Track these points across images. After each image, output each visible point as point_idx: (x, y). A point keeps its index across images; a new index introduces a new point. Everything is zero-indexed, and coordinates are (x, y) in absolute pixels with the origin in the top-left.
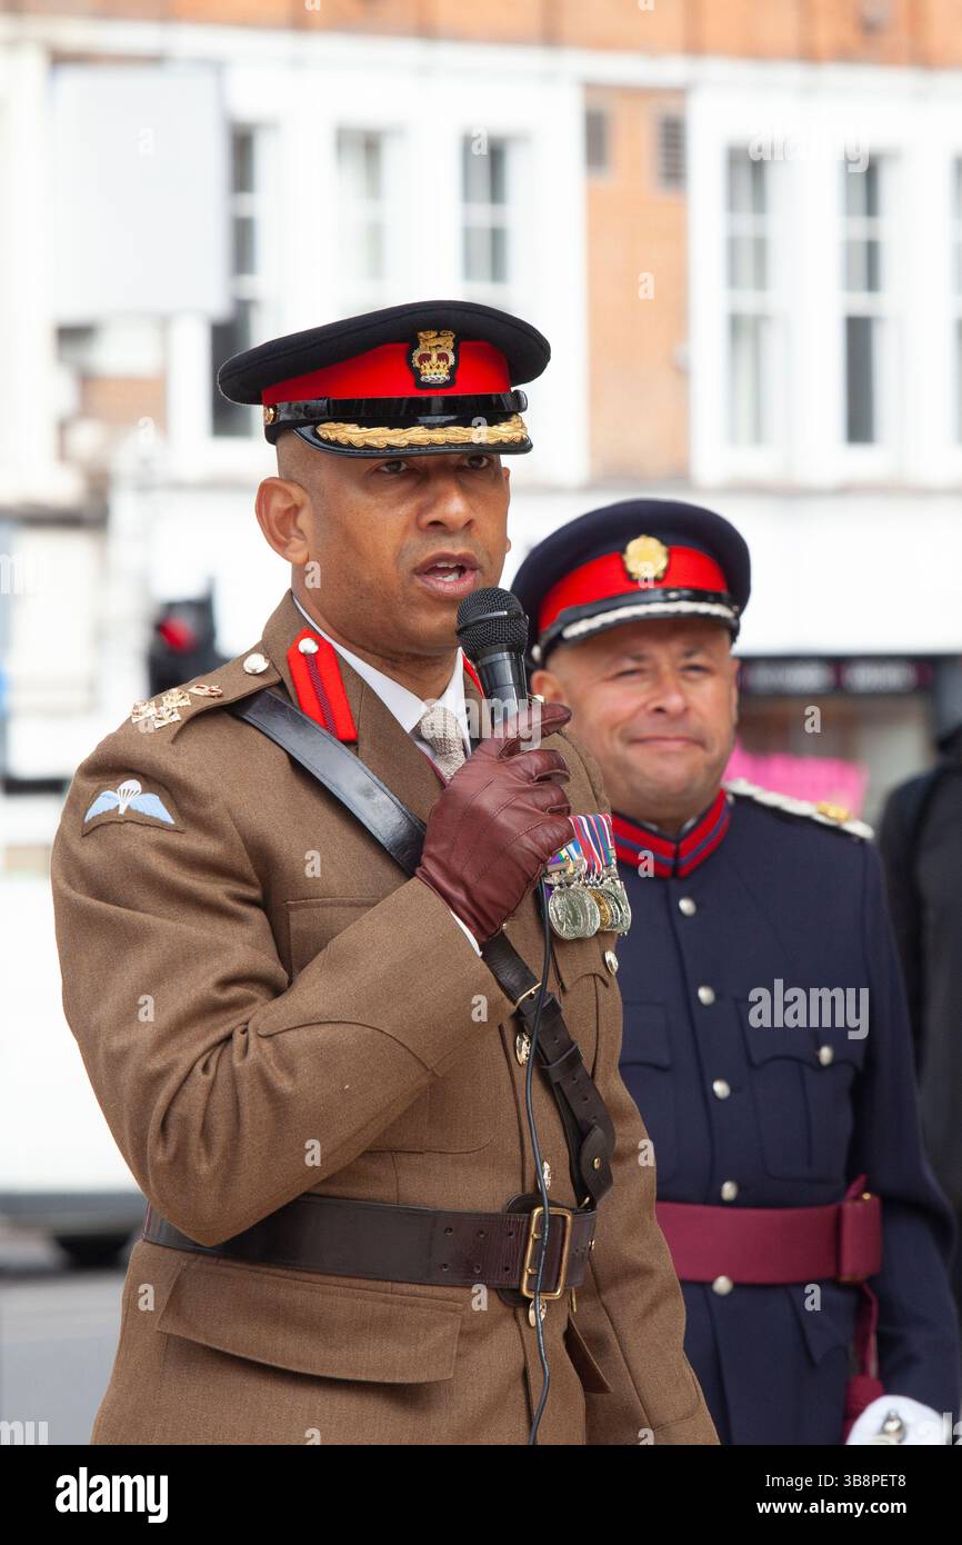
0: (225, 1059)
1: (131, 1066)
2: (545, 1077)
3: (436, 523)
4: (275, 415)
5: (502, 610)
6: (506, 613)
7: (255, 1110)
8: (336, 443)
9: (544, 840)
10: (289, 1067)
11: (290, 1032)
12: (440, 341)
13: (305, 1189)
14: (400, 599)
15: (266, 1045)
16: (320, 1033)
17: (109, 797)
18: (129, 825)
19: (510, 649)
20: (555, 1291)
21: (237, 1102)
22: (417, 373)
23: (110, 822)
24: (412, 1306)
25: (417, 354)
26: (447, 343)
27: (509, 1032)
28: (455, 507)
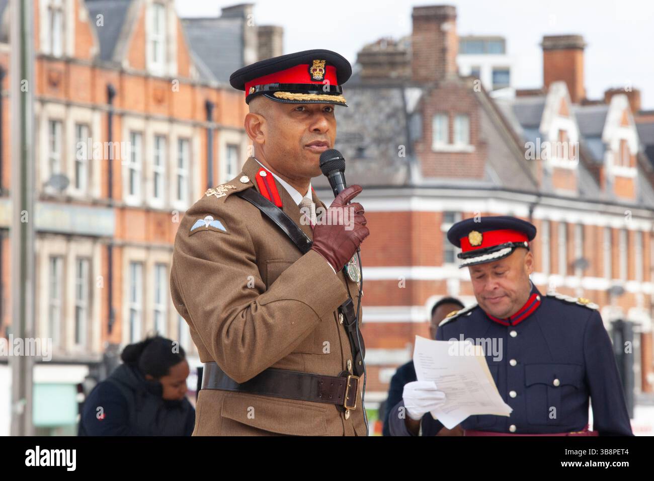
0: (249, 313)
1: (215, 316)
2: (346, 329)
3: (316, 130)
4: (255, 90)
5: (337, 157)
6: (338, 158)
7: (260, 330)
8: (282, 99)
9: (361, 234)
10: (272, 315)
11: (272, 303)
12: (320, 64)
13: (269, 365)
14: (300, 155)
15: (264, 308)
16: (284, 303)
17: (201, 222)
18: (210, 231)
19: (340, 171)
20: (354, 406)
21: (254, 328)
22: (312, 75)
23: (202, 230)
24: (309, 409)
25: (312, 68)
26: (322, 65)
27: (337, 313)
28: (324, 124)
